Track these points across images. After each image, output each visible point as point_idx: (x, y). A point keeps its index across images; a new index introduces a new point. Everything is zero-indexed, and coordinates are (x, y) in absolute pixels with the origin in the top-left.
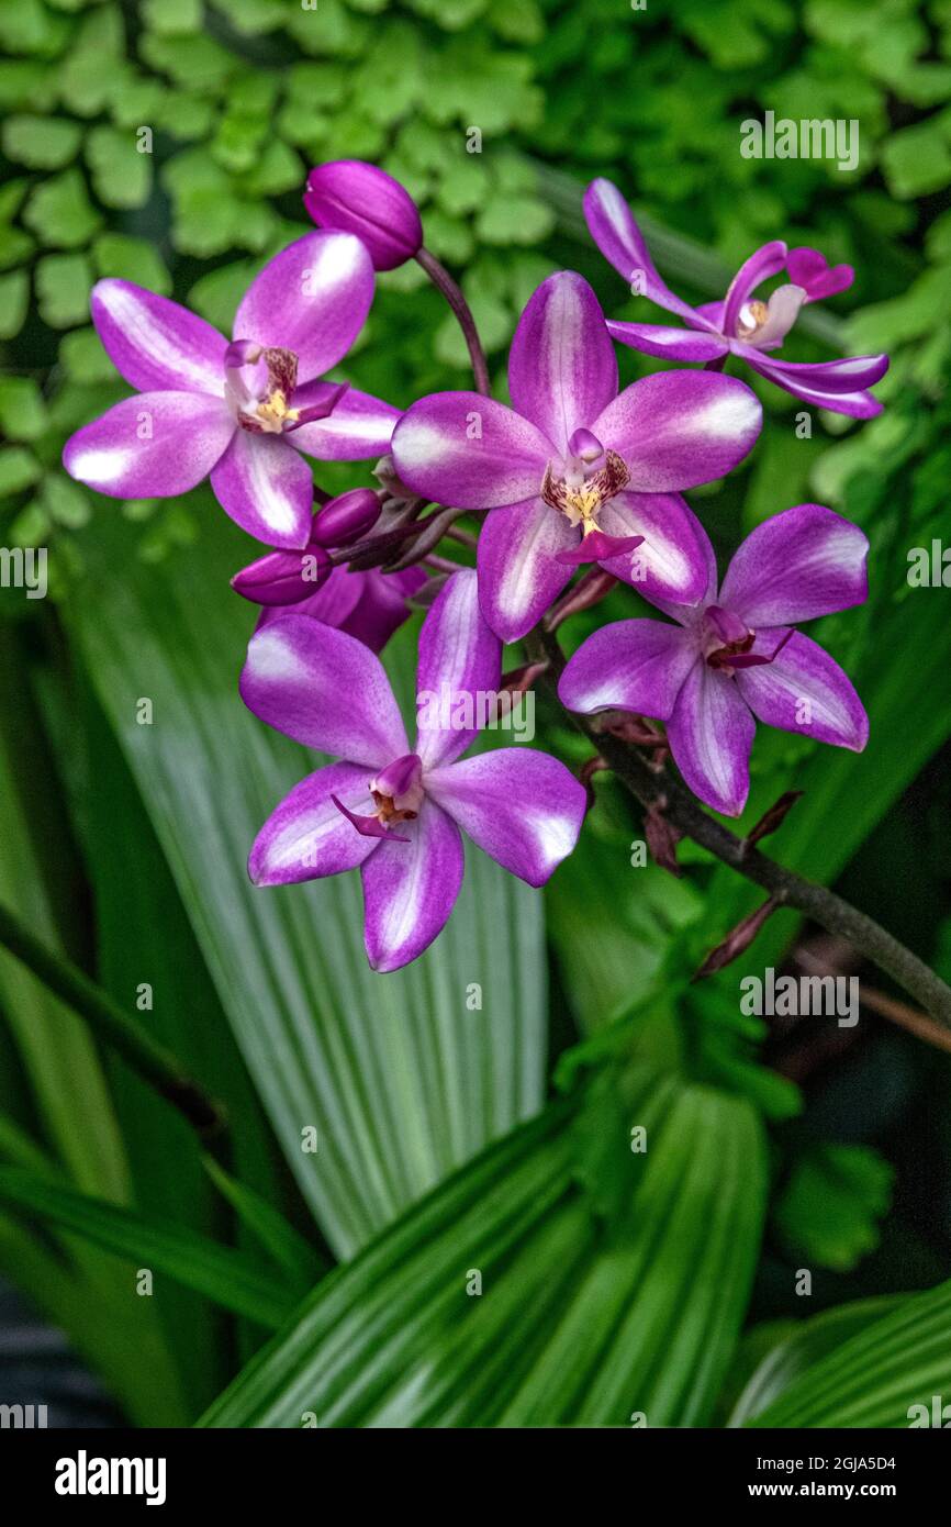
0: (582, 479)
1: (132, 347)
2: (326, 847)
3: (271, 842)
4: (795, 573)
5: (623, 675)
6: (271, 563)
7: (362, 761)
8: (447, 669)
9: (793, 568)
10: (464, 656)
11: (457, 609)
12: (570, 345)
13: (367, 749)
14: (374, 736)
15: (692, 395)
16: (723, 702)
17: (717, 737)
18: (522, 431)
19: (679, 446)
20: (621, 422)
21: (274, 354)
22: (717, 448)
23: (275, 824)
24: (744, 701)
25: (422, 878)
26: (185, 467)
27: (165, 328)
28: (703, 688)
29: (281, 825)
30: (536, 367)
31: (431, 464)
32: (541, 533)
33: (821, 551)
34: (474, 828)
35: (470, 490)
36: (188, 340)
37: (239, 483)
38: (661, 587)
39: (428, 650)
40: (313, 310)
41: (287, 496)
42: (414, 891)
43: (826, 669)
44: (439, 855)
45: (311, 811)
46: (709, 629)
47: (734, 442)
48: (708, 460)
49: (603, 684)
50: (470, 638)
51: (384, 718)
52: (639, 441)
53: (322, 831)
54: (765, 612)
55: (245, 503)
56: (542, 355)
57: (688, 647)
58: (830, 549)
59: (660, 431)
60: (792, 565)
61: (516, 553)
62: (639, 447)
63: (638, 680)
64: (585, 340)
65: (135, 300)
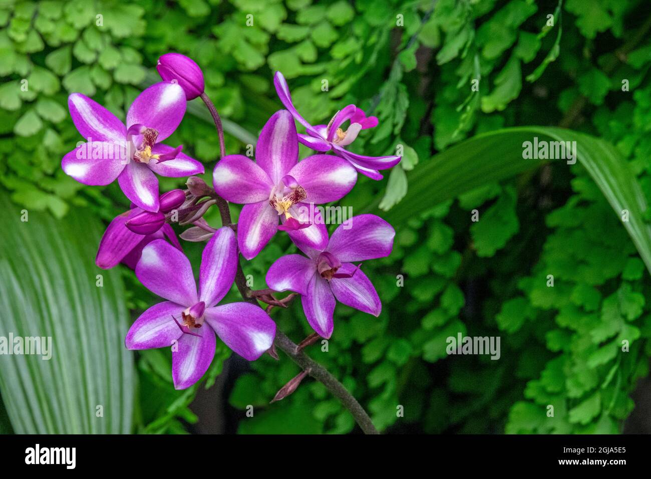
0: (283, 195)
1: (84, 122)
2: (159, 336)
3: (136, 332)
4: (359, 241)
5: (290, 277)
6: (143, 217)
7: (178, 302)
8: (214, 267)
9: (358, 239)
10: (222, 262)
11: (221, 243)
12: (281, 140)
13: (180, 297)
14: (183, 292)
15: (330, 166)
16: (323, 291)
17: (321, 306)
18: (260, 172)
19: (322, 186)
20: (299, 174)
21: (148, 131)
22: (337, 188)
23: (138, 324)
24: (331, 291)
25: (197, 352)
26: (108, 174)
27: (97, 115)
28: (316, 285)
29: (141, 325)
30: (267, 148)
31: (227, 184)
32: (264, 216)
33: (372, 234)
34: (223, 334)
35: (239, 196)
36: (107, 121)
37: (129, 182)
38: (310, 242)
39: (207, 259)
40: (159, 114)
41: (149, 190)
42: (194, 356)
43: (365, 282)
44: (206, 344)
45: (153, 321)
46: (323, 261)
47: (345, 186)
48: (333, 193)
49: (283, 280)
50: (225, 255)
51: (189, 285)
52: (306, 182)
53: (157, 329)
54: (343, 256)
55: (132, 192)
56: (270, 143)
57: (312, 268)
58: (376, 233)
59: (315, 178)
60: (358, 238)
61: (254, 223)
62: (306, 185)
63: (295, 279)
64: (288, 138)
65: (86, 102)
